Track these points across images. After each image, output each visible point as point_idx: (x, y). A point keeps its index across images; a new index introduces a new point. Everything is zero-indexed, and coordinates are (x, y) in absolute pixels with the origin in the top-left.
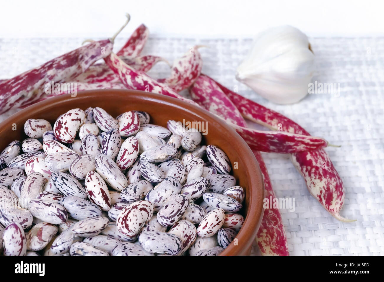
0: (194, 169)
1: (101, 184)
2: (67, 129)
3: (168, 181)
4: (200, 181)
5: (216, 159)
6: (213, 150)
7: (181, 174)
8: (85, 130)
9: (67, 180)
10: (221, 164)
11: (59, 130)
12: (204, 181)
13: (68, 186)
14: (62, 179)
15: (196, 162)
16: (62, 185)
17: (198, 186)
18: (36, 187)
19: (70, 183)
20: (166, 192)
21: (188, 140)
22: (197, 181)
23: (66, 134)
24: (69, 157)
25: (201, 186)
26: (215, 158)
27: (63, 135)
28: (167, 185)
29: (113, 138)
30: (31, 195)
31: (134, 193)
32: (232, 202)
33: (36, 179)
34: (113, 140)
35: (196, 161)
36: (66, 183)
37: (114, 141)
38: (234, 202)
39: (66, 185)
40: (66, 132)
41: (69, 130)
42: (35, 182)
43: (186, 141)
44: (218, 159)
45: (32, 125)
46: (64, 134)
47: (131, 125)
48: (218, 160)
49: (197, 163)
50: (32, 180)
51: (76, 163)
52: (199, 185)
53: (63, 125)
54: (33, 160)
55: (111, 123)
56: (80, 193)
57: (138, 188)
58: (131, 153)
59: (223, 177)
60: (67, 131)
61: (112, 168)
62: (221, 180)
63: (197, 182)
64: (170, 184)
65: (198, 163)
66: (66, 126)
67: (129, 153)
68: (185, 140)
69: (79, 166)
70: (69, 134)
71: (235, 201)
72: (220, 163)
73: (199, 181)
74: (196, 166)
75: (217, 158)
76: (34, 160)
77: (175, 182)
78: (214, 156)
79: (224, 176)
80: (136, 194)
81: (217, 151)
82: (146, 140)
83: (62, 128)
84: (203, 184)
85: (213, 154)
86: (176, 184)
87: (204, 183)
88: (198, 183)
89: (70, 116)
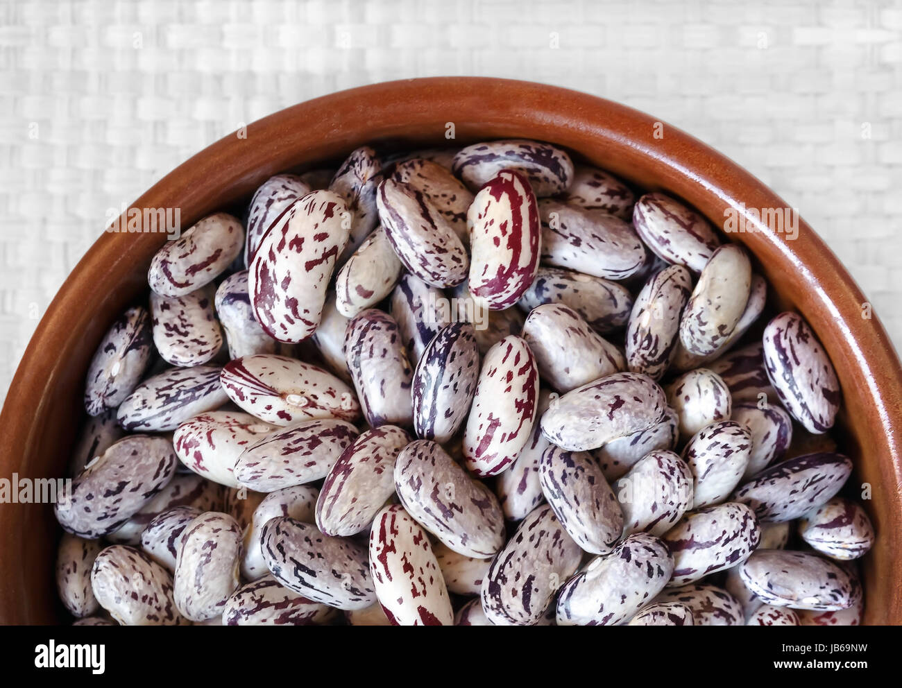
0: (717, 472)
1: (420, 588)
2: (292, 303)
3: (632, 564)
4: (736, 535)
5: (794, 393)
6: (786, 358)
7: (675, 505)
8: (354, 294)
9: (312, 573)
10: (809, 411)
11: (267, 308)
12: (746, 534)
13: (318, 590)
14: (296, 574)
15: (725, 450)
16: (300, 588)
17: (726, 551)
18: (217, 573)
19: (323, 580)
20: (623, 602)
21: (703, 328)
22: (724, 532)
23: (292, 322)
24: (311, 458)
25: (737, 552)
26: (791, 388)
27: (282, 326)
28: (627, 580)
29: (451, 378)
30: (207, 597)
31: (523, 611)
32: (830, 599)
33: (214, 546)
34: (452, 384)
35: (725, 446)
36: (312, 584)
37: (456, 385)
38: (836, 599)
39: (312, 587)
40: (292, 317)
41: (300, 310)
42: (213, 559)
43: (698, 335)
44: (800, 393)
45: (173, 275)
46: (287, 324)
47: (509, 274)
48: (799, 396)
49: (728, 454)
50: (205, 552)
51: (335, 497)
52: (731, 550)
53: (278, 289)
54: (198, 439)
55: (439, 266)
56: (357, 600)
57: (536, 590)
58: (512, 436)
59: (812, 483)
60: (295, 312)
61: (452, 515)
62: (803, 497)
63: (725, 537)
64: (636, 575)
65: (732, 451)
66: (291, 293)
67: (504, 435)
68: (692, 333)
69: (345, 509)
70: (303, 320)
71: (839, 597)
72: (804, 406)
73: (732, 535)
74: (724, 462)
75: (797, 393)
76: (200, 441)
77: (654, 564)
78: (787, 381)
79: (814, 478)
80: (530, 614)
81: (798, 363)
82: (563, 348)
83: (276, 302)
84: (744, 546)
85: (784, 375)
86: (655, 572)
87: (746, 540)
88: (727, 541)
89: (299, 250)
